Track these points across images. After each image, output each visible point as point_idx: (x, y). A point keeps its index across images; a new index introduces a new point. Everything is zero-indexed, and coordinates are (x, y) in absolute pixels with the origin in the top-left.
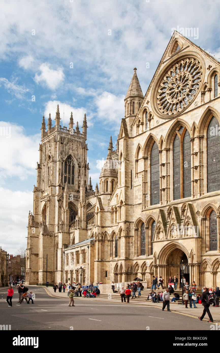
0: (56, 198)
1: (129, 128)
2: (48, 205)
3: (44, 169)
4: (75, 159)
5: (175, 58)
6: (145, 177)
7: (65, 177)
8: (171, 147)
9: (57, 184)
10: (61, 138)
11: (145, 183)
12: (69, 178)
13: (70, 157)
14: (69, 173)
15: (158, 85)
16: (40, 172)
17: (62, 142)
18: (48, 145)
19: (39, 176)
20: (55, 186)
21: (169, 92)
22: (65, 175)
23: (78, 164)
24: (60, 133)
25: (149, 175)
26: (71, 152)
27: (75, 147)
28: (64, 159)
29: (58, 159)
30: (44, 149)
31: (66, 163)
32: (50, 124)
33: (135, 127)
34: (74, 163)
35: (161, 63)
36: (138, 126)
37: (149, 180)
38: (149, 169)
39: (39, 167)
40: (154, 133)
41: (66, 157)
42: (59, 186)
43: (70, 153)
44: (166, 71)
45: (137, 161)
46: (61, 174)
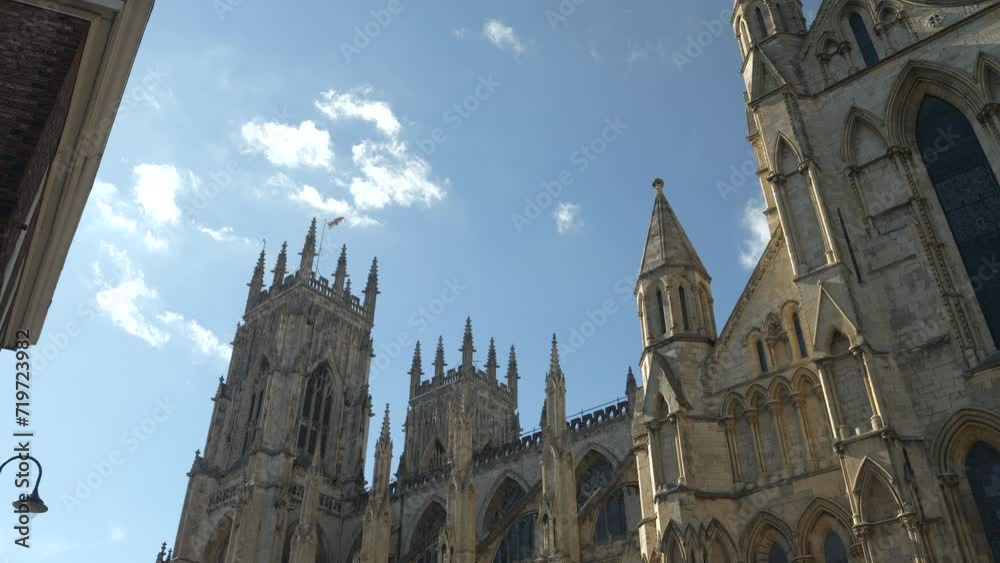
0: (272, 493)
2: (239, 518)
3: (240, 402)
4: (337, 377)
6: (927, 225)
9: (280, 448)
10: (309, 307)
12: (314, 435)
13: (323, 368)
14: (316, 418)
17: (311, 319)
18: (264, 327)
19: (219, 423)
20: (273, 454)
22: (304, 424)
23: (345, 394)
26: (328, 354)
28: (310, 371)
29: (292, 364)
31: (311, 383)
33: (809, 67)
34: (334, 388)
36: (826, 60)
39: (225, 393)
40: (928, 56)
41: (316, 365)
43: (326, 356)
45: (856, 172)
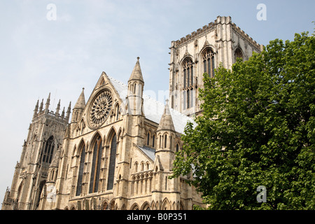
0: (32, 176)
1: (71, 131)
2: (24, 182)
3: (29, 147)
4: (56, 140)
5: (101, 88)
6: (75, 172)
7: (45, 156)
8: (93, 150)
9: (36, 163)
10: (47, 121)
11: (75, 176)
12: (48, 157)
13: (51, 138)
14: (49, 152)
15: (91, 104)
16: (25, 149)
17: (48, 124)
18: (36, 125)
19: (24, 153)
20: (34, 165)
21: (96, 110)
22: (45, 154)
24: (47, 116)
25: (78, 170)
26: (53, 133)
27: (57, 129)
28: (46, 140)
29: (41, 139)
30: (32, 128)
31: (47, 142)
32: (41, 108)
33: (75, 131)
34: (55, 143)
35: (94, 90)
36: (77, 131)
37: (78, 174)
38: (79, 166)
39: (25, 145)
40: (84, 137)
41: (49, 137)
42: (37, 164)
44: (96, 96)
45: (73, 158)
46: (41, 153)
